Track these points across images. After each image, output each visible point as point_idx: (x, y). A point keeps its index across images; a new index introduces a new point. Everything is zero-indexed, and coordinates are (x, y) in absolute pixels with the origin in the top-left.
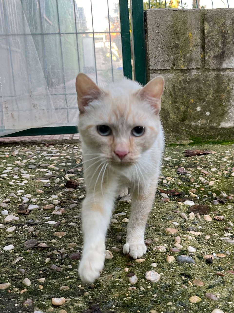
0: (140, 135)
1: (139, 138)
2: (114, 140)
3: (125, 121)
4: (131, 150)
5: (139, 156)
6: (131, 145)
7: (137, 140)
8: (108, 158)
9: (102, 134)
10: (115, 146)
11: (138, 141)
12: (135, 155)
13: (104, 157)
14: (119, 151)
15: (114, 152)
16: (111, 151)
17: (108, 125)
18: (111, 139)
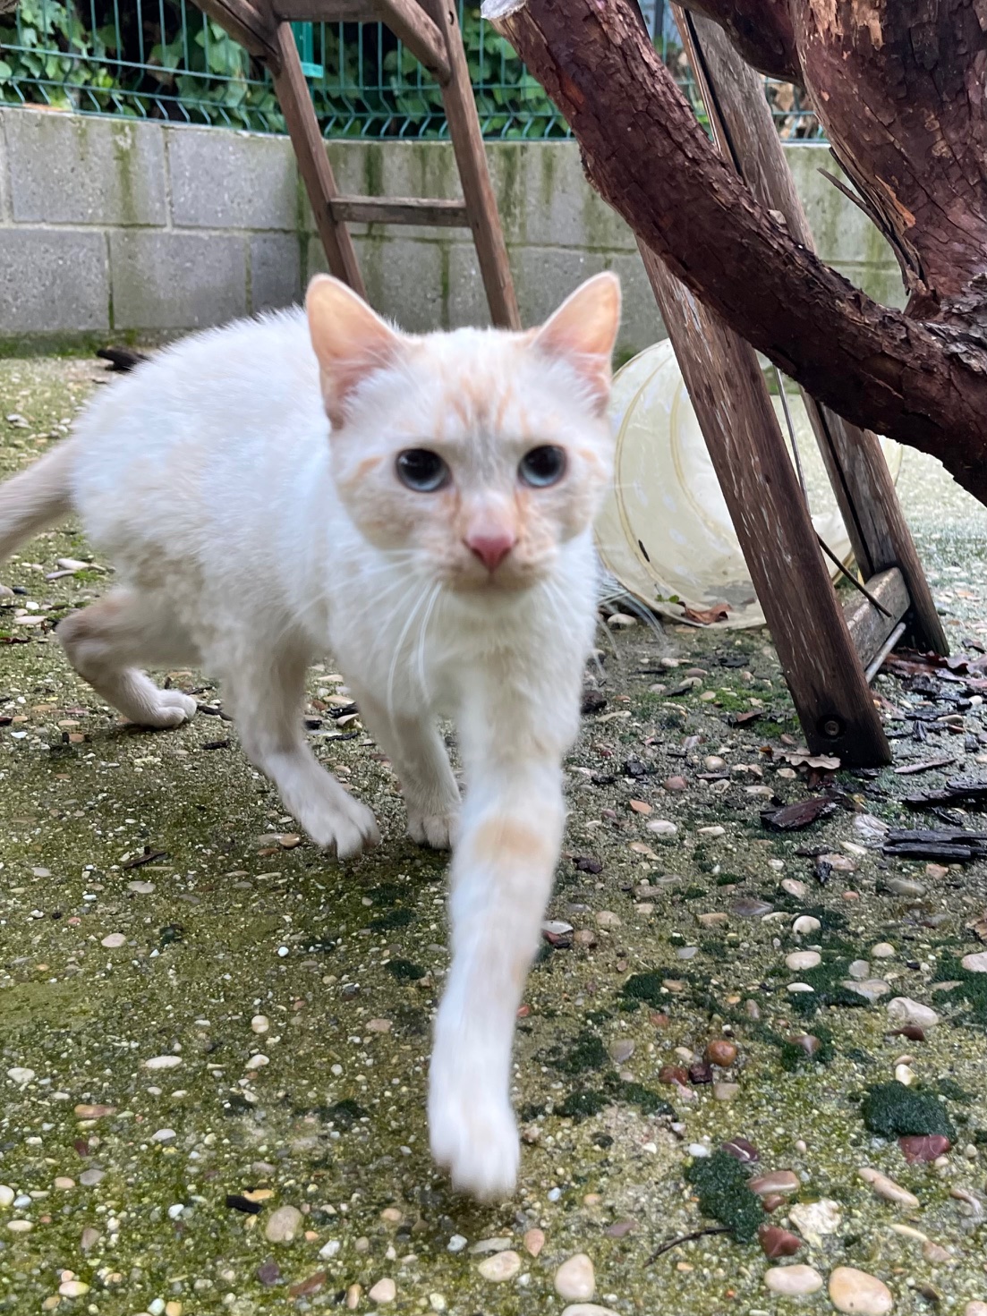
0: (550, 480)
1: (547, 491)
2: (458, 501)
3: (491, 431)
4: (524, 531)
5: (554, 550)
6: (522, 516)
7: (542, 499)
8: (441, 567)
9: (415, 485)
10: (466, 520)
11: (546, 501)
12: (540, 547)
13: (429, 563)
14: (481, 541)
15: (465, 542)
16: (453, 540)
17: (437, 450)
18: (446, 502)
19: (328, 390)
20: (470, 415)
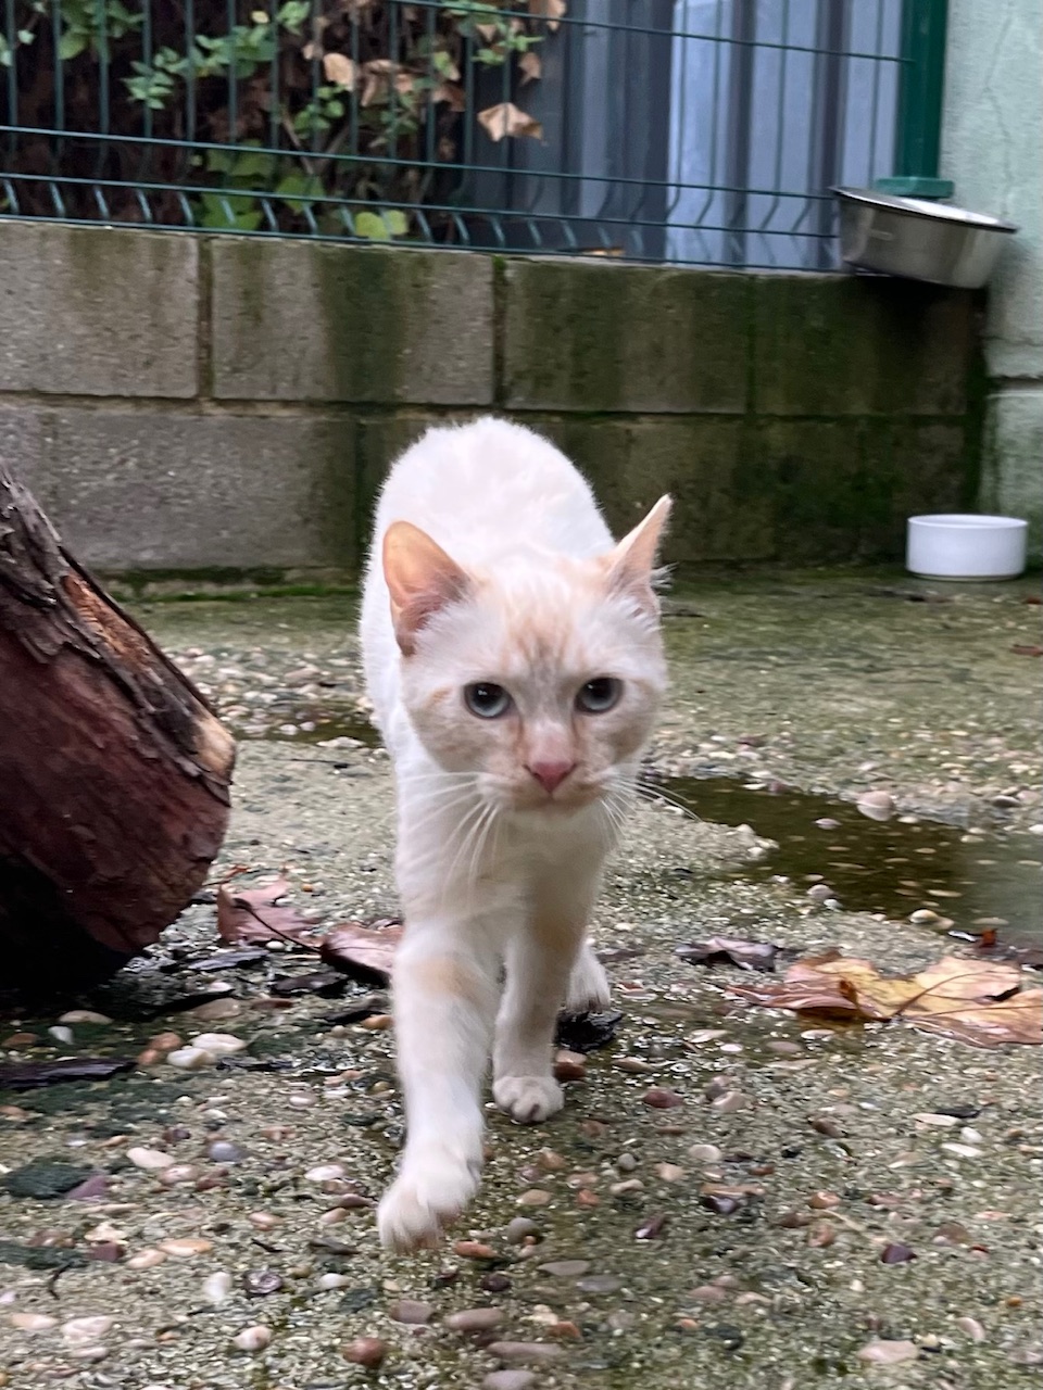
0: (606, 705)
1: (603, 716)
2: (521, 729)
3: (552, 667)
4: (581, 757)
6: (578, 741)
7: (597, 723)
8: (503, 787)
9: (481, 712)
10: (528, 748)
11: (600, 726)
13: (491, 784)
14: (541, 765)
15: (527, 767)
16: (516, 765)
17: (502, 684)
18: (511, 728)
19: (398, 618)
20: (533, 654)
